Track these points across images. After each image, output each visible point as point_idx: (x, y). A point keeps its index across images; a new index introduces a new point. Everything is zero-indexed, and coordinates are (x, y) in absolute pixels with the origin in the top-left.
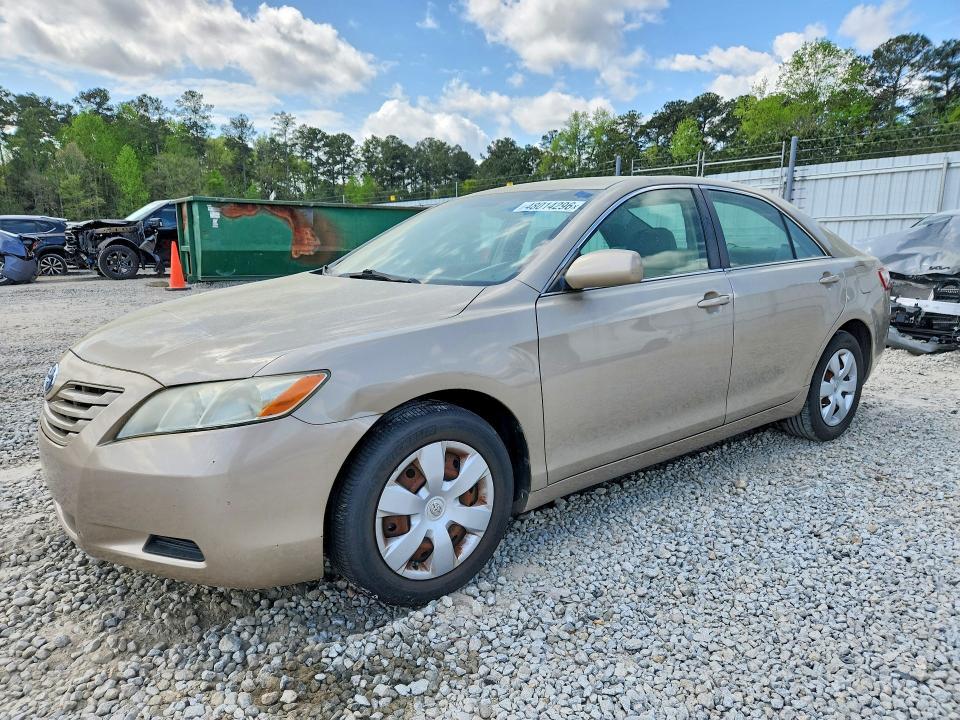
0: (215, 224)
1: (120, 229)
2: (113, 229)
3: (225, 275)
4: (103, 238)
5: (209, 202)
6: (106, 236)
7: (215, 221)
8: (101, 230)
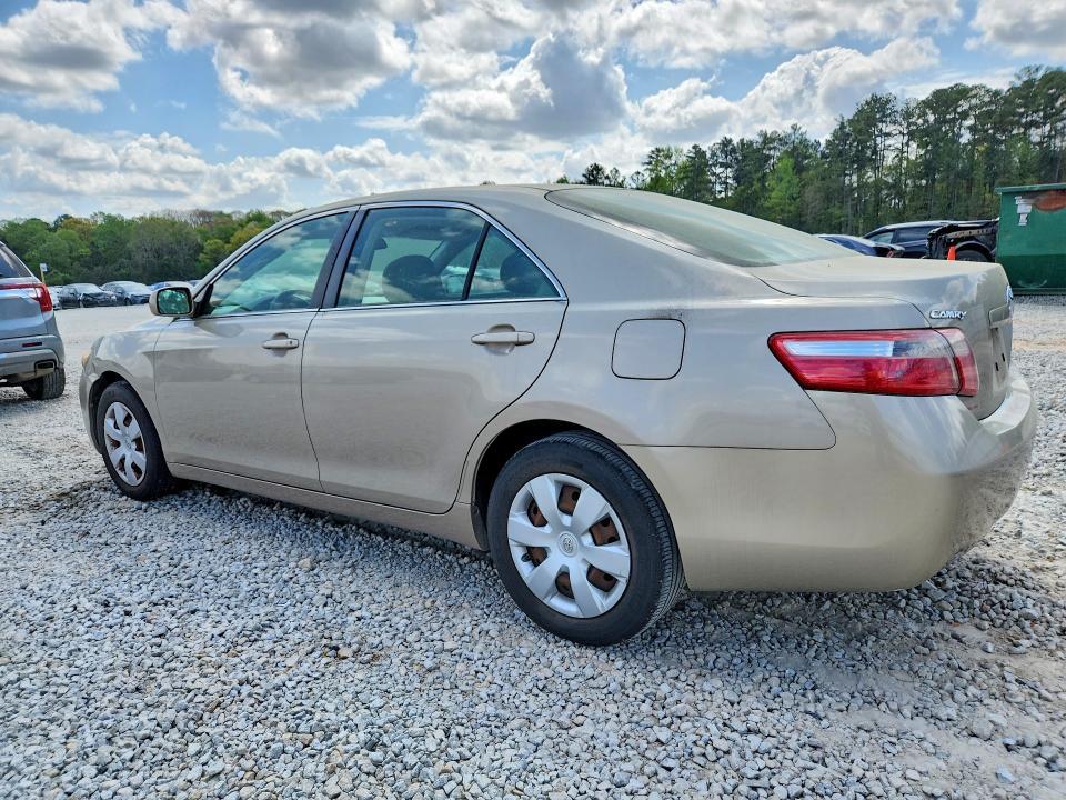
0: (1023, 221)
1: (974, 232)
2: (966, 233)
3: (1032, 287)
4: (955, 243)
5: (1018, 193)
6: (957, 240)
7: (1023, 218)
8: (952, 235)
